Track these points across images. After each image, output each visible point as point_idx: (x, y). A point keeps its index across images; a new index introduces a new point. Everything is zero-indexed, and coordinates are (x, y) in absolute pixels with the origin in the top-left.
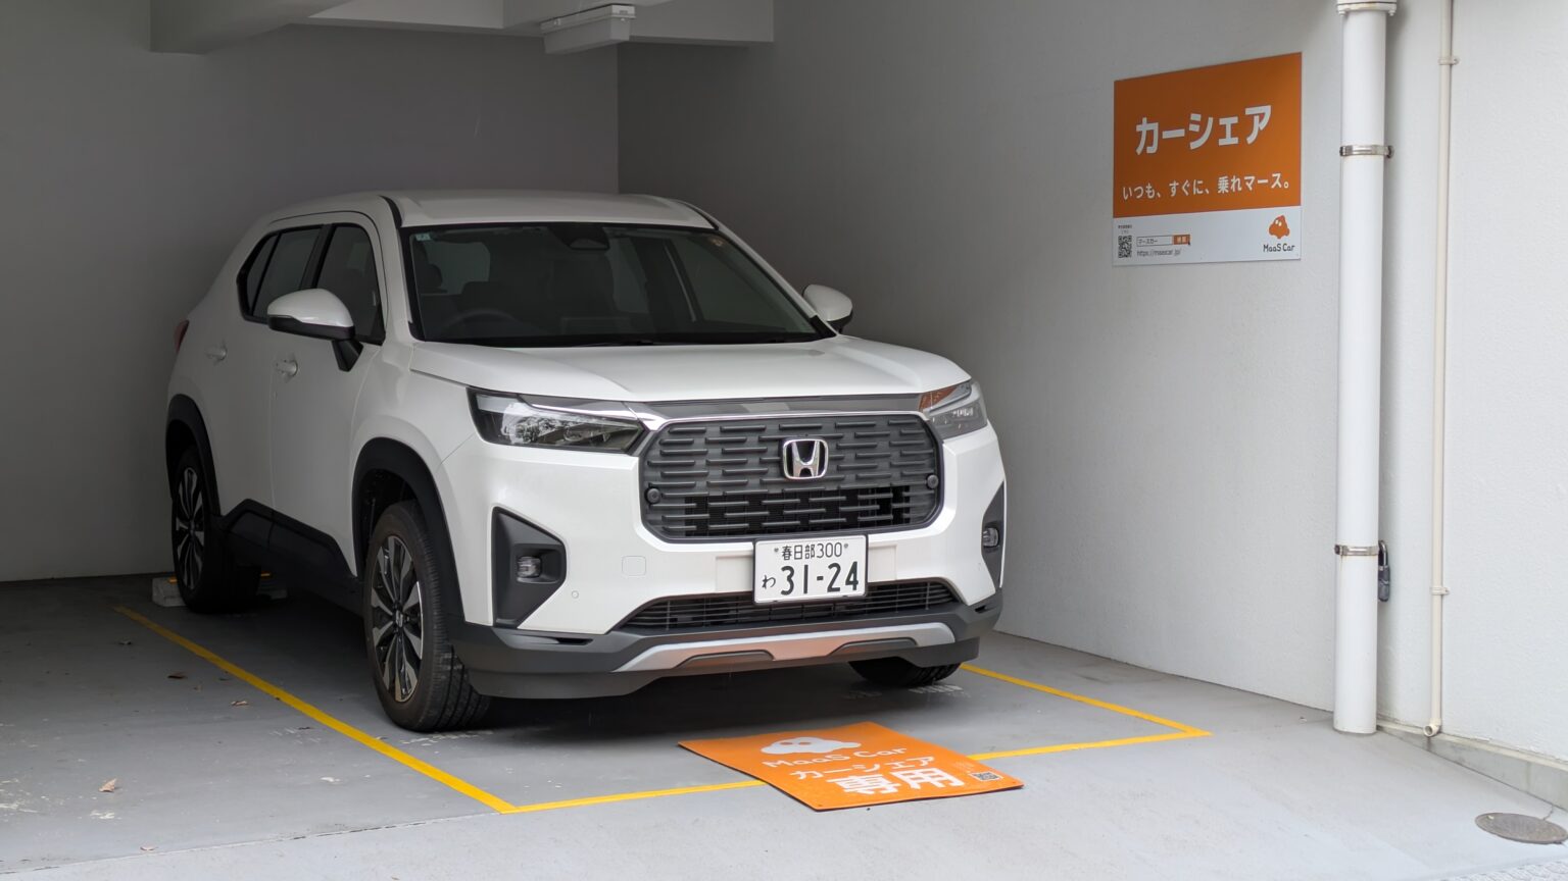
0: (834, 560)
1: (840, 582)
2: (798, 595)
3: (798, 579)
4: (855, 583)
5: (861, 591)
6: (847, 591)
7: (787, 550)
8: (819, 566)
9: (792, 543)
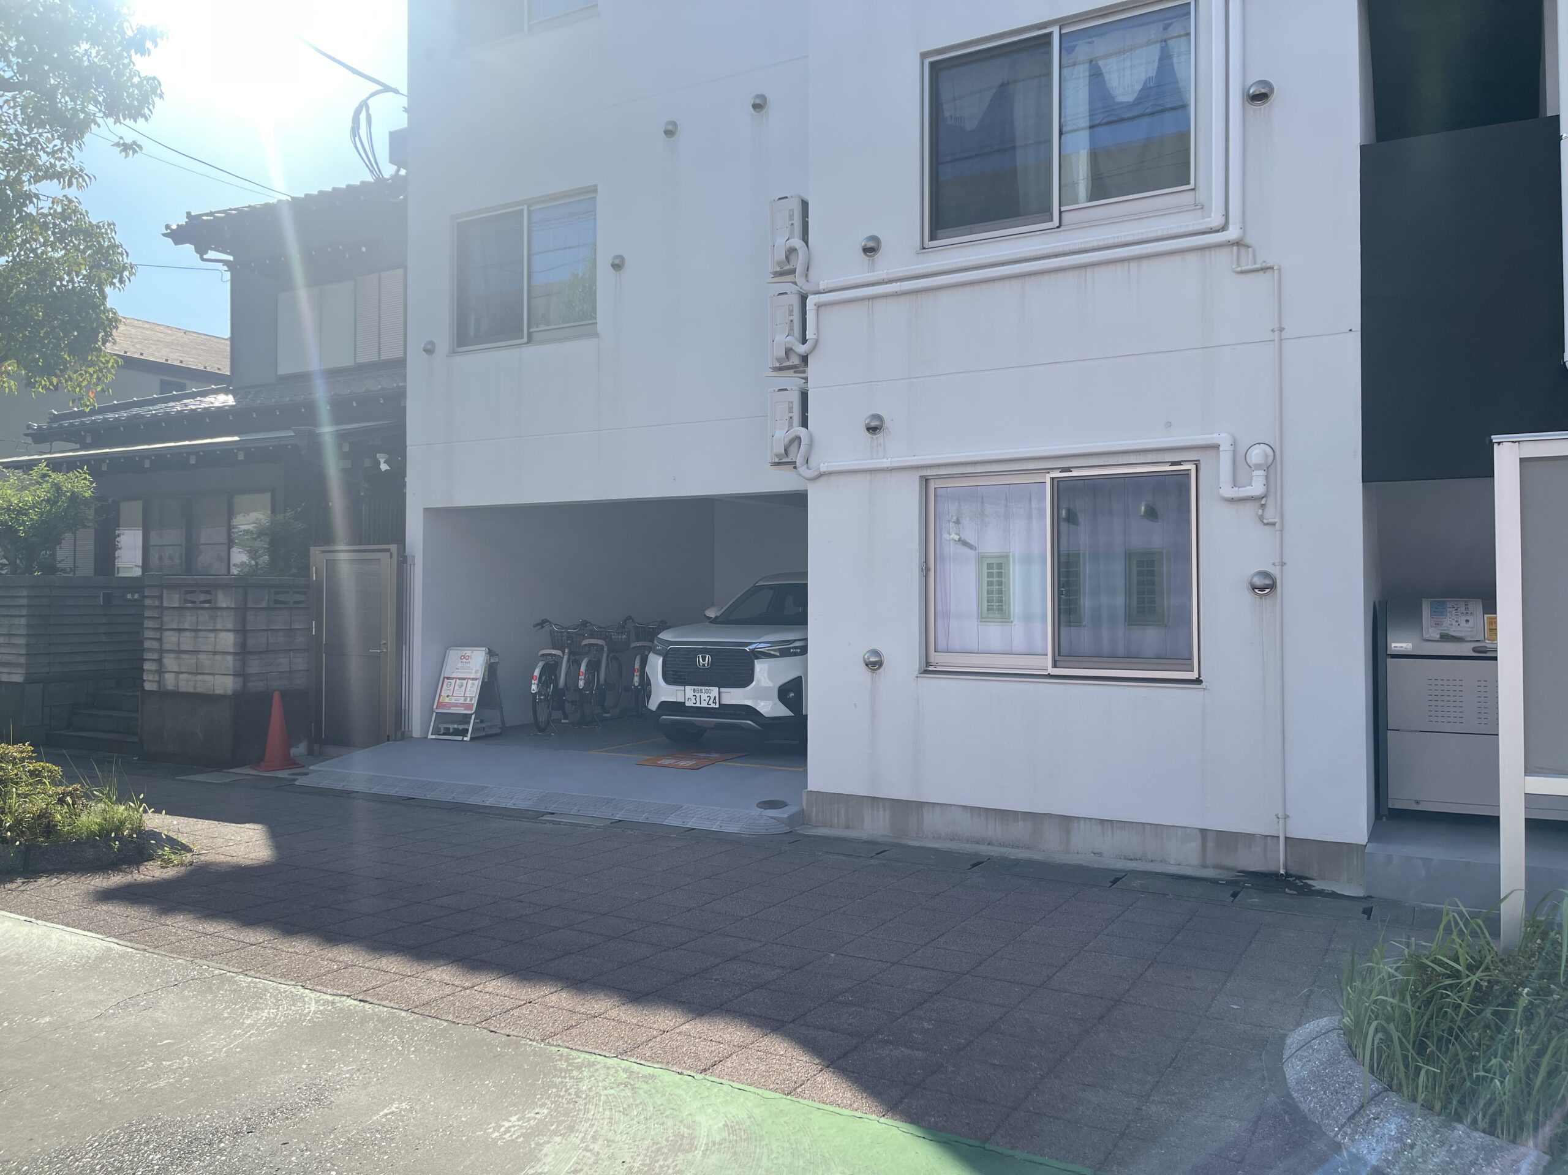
0: (709, 695)
1: (711, 702)
2: (698, 705)
3: (698, 699)
4: (715, 703)
5: (717, 706)
6: (713, 705)
7: (694, 690)
8: (704, 696)
9: (696, 688)
